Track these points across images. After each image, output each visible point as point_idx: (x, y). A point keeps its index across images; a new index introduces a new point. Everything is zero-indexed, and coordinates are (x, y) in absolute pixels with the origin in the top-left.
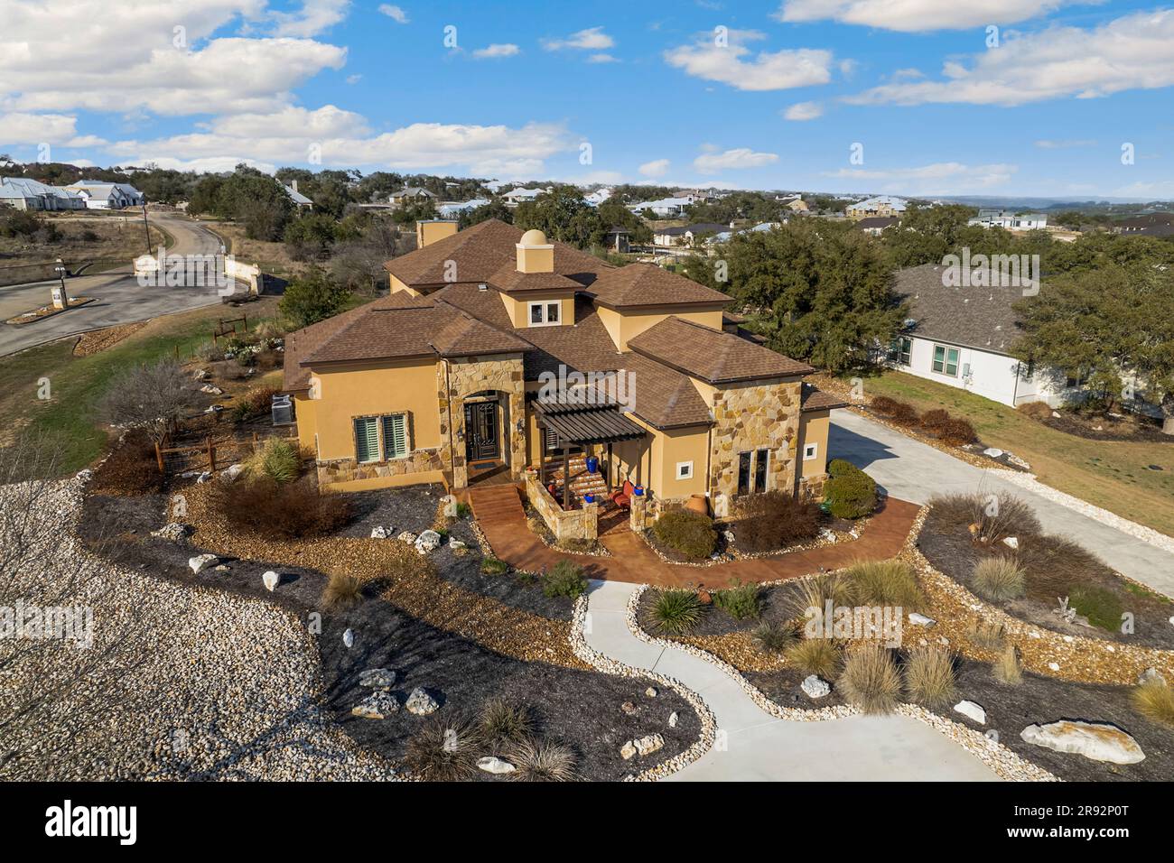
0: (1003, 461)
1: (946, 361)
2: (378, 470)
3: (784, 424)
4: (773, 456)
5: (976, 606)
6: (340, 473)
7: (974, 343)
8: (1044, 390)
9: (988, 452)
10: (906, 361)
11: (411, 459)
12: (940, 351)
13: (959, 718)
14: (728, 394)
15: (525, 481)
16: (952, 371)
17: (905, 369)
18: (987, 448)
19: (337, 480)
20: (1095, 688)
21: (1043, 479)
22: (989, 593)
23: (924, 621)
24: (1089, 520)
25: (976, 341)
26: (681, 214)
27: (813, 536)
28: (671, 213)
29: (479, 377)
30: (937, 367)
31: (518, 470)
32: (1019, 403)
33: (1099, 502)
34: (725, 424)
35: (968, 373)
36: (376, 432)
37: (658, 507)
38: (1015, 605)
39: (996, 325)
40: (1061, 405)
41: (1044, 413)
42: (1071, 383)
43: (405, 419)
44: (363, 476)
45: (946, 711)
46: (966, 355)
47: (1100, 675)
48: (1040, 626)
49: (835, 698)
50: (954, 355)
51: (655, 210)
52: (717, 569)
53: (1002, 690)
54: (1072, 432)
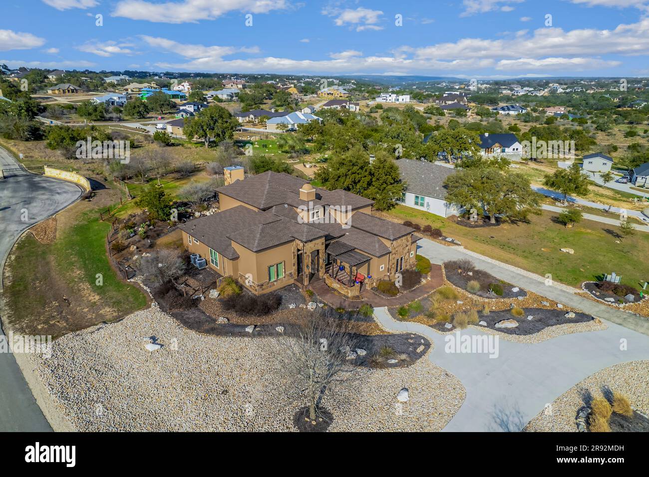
0: (452, 242)
1: (420, 201)
2: (275, 283)
3: (407, 248)
4: (404, 258)
5: (470, 296)
6: (263, 287)
7: (429, 195)
8: (454, 211)
9: (447, 239)
10: (403, 200)
11: (285, 277)
12: (417, 197)
13: (481, 326)
14: (394, 242)
15: (325, 278)
16: (422, 205)
17: (403, 204)
18: (446, 238)
19: (263, 290)
20: (503, 311)
21: (466, 248)
22: (472, 291)
23: (462, 303)
24: (484, 261)
25: (431, 194)
26: (234, 98)
27: (419, 282)
28: (229, 98)
29: (313, 246)
30: (416, 203)
31: (323, 275)
32: (447, 216)
33: (483, 253)
34: (394, 252)
35: (428, 205)
36: (273, 270)
37: (375, 281)
38: (479, 293)
39: (436, 187)
40: (459, 215)
41: (455, 219)
42: (462, 207)
43: (283, 263)
44: (271, 287)
45: (477, 325)
46: (427, 199)
47: (503, 308)
48: (486, 298)
49: (454, 327)
50: (423, 199)
51: (220, 96)
52: (400, 298)
53: (487, 316)
54: (466, 226)
